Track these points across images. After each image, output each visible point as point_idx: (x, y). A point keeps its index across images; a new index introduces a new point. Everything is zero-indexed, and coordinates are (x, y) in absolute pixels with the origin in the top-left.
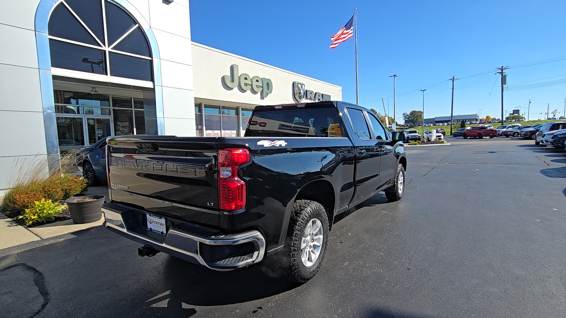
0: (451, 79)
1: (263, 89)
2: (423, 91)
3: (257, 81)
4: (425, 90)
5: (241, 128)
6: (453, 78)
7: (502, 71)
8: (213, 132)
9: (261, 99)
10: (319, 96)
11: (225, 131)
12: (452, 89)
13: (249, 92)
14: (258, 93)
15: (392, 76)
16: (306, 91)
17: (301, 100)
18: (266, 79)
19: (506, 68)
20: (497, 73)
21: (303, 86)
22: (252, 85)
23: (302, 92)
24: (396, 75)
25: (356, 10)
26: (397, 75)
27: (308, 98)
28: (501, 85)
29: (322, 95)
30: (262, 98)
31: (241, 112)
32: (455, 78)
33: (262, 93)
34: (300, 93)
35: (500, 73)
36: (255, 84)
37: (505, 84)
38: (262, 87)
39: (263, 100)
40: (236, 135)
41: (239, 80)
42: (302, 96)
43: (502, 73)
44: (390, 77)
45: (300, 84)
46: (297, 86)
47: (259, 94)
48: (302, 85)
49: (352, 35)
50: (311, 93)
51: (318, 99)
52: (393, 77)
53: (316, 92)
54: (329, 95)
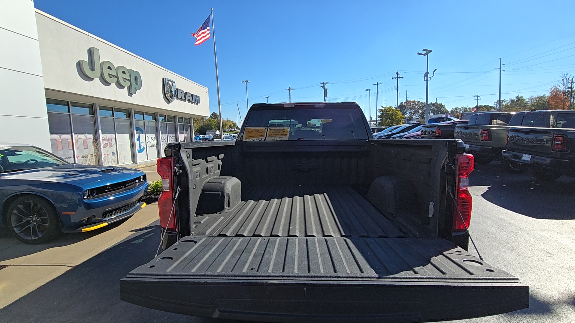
0: (288, 89)
1: (131, 83)
2: (267, 98)
3: (124, 72)
4: (269, 97)
5: (100, 131)
6: (290, 88)
7: (324, 85)
8: (60, 137)
9: (128, 96)
10: (189, 96)
11: (77, 135)
12: (289, 98)
13: (113, 85)
14: (124, 87)
15: (243, 82)
16: (177, 89)
17: (172, 99)
18: (134, 72)
19: (326, 83)
20: (321, 86)
21: (174, 84)
22: (117, 77)
23: (173, 90)
24: (247, 81)
25: (212, 10)
26: (249, 81)
27: (179, 97)
28: (324, 97)
29: (192, 95)
30: (130, 94)
31: (98, 111)
32: (291, 88)
33: (129, 88)
34: (171, 91)
35: (322, 87)
36: (121, 76)
37: (327, 96)
38: (130, 81)
39: (131, 96)
40: (93, 140)
41: (102, 69)
42: (174, 95)
43: (324, 87)
44: (242, 82)
45: (171, 81)
46: (168, 83)
47: (126, 89)
48: (173, 82)
49: (209, 35)
50: (181, 93)
51: (188, 100)
52: (245, 82)
53: (186, 91)
54: (198, 96)
